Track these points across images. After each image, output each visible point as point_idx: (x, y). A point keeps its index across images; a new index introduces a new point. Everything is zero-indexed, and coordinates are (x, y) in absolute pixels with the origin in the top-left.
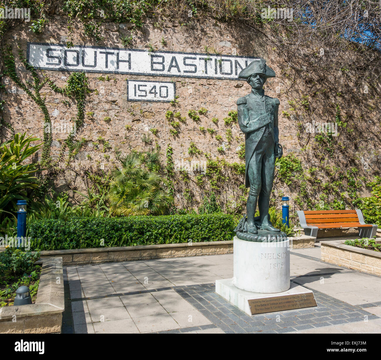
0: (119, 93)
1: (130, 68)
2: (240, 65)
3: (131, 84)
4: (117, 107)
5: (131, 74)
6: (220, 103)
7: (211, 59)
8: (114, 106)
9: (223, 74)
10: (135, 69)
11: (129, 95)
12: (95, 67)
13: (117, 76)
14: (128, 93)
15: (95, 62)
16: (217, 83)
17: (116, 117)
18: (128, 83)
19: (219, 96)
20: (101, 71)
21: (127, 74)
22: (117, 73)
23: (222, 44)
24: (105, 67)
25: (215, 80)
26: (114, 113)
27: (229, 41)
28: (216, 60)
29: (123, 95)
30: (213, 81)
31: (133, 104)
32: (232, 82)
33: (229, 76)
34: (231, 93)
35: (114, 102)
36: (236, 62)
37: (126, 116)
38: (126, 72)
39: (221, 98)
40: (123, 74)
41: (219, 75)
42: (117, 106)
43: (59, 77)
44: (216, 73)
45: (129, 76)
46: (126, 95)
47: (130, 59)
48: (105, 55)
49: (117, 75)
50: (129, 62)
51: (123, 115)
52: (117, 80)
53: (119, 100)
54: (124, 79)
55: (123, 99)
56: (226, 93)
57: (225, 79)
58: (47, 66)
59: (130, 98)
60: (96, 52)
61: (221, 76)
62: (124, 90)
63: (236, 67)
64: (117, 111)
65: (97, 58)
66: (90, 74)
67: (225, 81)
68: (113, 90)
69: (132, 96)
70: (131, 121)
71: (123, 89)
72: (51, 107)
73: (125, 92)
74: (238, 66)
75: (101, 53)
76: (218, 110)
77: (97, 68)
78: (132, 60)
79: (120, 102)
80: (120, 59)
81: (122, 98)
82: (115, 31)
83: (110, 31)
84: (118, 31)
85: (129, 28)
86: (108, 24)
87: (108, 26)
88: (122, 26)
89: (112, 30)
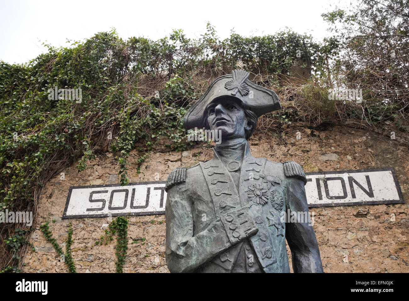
2: (357, 183)
6: (333, 243)
7: (311, 180)
9: (331, 198)
12: (147, 207)
15: (147, 201)
16: (324, 212)
19: (330, 232)
20: (153, 212)
23: (325, 158)
24: (159, 206)
25: (320, 209)
27: (335, 152)
28: (318, 180)
30: (318, 210)
32: (349, 209)
33: (342, 201)
34: (350, 226)
36: (351, 179)
39: (334, 236)
41: (325, 201)
43: (99, 225)
44: (321, 198)
48: (160, 191)
56: (341, 227)
57: (338, 205)
58: (87, 213)
60: (149, 189)
61: (330, 201)
63: (351, 186)
65: (150, 196)
66: (139, 217)
67: (336, 208)
72: (83, 267)
74: (354, 183)
75: (156, 189)
76: (332, 255)
77: (149, 209)
82: (176, 161)
83: (169, 162)
84: (180, 160)
85: (194, 155)
86: (168, 154)
87: (168, 157)
88: (185, 154)
89: (172, 160)
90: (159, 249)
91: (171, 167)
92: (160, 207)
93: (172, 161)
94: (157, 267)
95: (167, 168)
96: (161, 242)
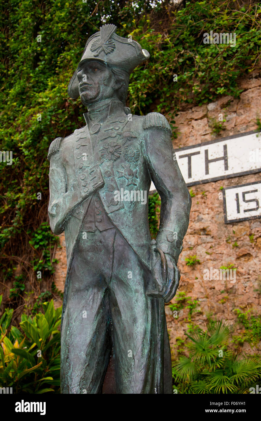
0: (212, 214)
1: (226, 168)
3: (231, 194)
4: (209, 239)
5: (229, 178)
8: (204, 237)
10: (235, 168)
11: (228, 214)
13: (208, 187)
14: (225, 211)
17: (208, 257)
18: (224, 194)
21: (222, 178)
22: (205, 182)
24: (187, 176)
26: (204, 250)
29: (217, 216)
31: (235, 228)
35: (204, 230)
37: (225, 252)
38: (221, 177)
40: (215, 182)
42: (209, 237)
45: (226, 182)
46: (223, 215)
47: (225, 153)
48: (187, 158)
49: (207, 185)
50: (225, 158)
51: (219, 250)
52: (207, 193)
53: (211, 225)
54: (218, 189)
55: (218, 221)
59: (229, 218)
62: (219, 207)
64: (209, 245)
68: (201, 210)
69: (232, 215)
70: (233, 258)
71: (217, 205)
73: (221, 209)
75: (181, 157)
78: (229, 155)
79: (213, 228)
80: (210, 158)
81: (216, 222)
82: (201, 118)
83: (193, 121)
84: (205, 116)
85: (223, 106)
86: (190, 111)
87: (191, 115)
88: (211, 106)
89: (196, 118)
90: (194, 226)
91: (196, 127)
92: (189, 178)
93: (196, 120)
94: (194, 246)
95: (191, 129)
96: (194, 218)
